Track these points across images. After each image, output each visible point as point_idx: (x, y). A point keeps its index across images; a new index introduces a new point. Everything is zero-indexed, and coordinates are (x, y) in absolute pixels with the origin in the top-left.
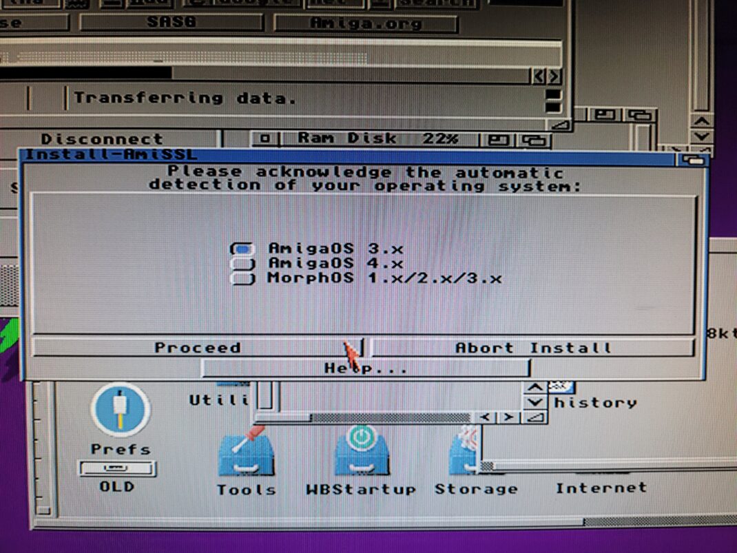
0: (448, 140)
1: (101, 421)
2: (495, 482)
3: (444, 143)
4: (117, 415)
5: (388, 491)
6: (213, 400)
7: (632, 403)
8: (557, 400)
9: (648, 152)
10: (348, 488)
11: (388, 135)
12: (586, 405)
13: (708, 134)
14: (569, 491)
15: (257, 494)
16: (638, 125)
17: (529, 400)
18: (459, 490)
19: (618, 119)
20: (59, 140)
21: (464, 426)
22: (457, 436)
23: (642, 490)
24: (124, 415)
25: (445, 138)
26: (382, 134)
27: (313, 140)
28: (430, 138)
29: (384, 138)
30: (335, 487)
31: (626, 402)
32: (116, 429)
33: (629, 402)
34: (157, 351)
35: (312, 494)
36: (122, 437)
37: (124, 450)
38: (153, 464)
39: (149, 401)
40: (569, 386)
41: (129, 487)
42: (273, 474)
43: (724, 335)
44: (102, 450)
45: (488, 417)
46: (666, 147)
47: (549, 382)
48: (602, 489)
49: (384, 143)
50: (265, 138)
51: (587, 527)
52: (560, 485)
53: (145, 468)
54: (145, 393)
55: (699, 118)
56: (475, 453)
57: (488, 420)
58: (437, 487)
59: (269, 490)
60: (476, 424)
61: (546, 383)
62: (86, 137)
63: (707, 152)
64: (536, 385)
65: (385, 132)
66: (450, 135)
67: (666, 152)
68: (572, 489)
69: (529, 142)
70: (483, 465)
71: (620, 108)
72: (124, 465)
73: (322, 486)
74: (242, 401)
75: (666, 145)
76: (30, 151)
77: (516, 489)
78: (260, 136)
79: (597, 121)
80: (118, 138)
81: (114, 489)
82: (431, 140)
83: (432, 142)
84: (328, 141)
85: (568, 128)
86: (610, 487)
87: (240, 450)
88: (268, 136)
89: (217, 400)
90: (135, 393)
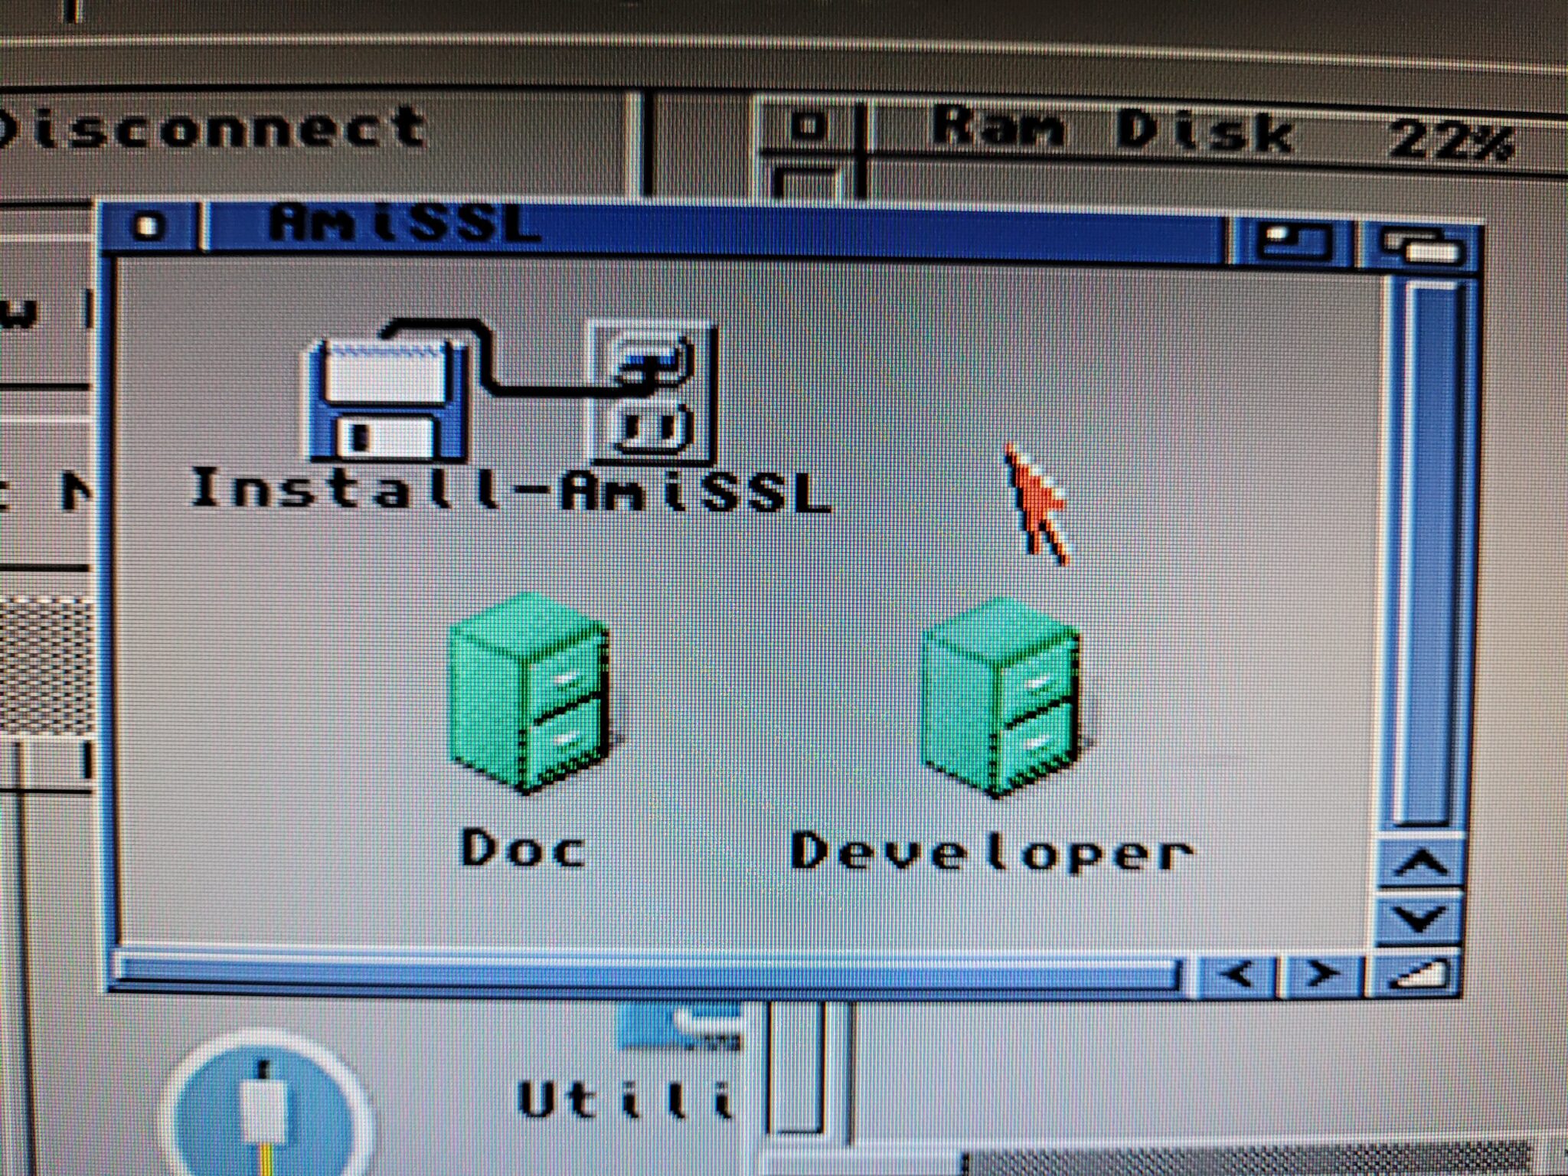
0: (1478, 148)
3: (1463, 156)
4: (254, 1149)
6: (605, 1102)
11: (1263, 121)
24: (278, 1148)
25: (1469, 141)
26: (1245, 117)
27: (989, 136)
28: (1413, 139)
29: (1250, 133)
39: (371, 1100)
49: (1250, 150)
50: (809, 126)
54: (354, 1070)
62: (141, 122)
65: (1252, 111)
66: (1486, 130)
74: (711, 1104)
78: (788, 117)
80: (261, 125)
82: (1416, 147)
83: (1421, 154)
84: (1043, 139)
88: (820, 117)
89: (618, 1104)
90: (319, 1071)
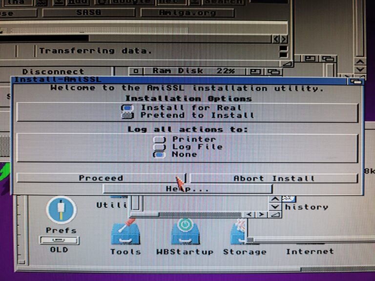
0: (229, 72)
1: (51, 216)
2: (255, 248)
3: (227, 73)
4: (59, 213)
5: (199, 252)
6: (109, 206)
7: (326, 207)
8: (286, 206)
9: (332, 77)
10: (178, 251)
11: (199, 69)
12: (302, 208)
13: (363, 68)
14: (293, 253)
15: (131, 254)
16: (327, 64)
17: (272, 206)
18: (236, 252)
19: (317, 60)
20: (31, 73)
21: (239, 219)
22: (235, 224)
23: (331, 252)
24: (63, 213)
27: (160, 72)
28: (220, 71)
29: (197, 71)
30: (171, 251)
31: (322, 207)
32: (59, 220)
33: (324, 207)
34: (80, 180)
35: (159, 254)
36: (62, 224)
37: (63, 231)
38: (78, 238)
39: (76, 205)
40: (293, 198)
41: (65, 250)
42: (140, 244)
43: (373, 172)
44: (52, 230)
45: (251, 214)
46: (342, 75)
47: (282, 196)
48: (310, 252)
49: (197, 73)
51: (302, 272)
52: (288, 250)
53: (73, 240)
54: (74, 202)
55: (358, 60)
56: (244, 233)
57: (250, 216)
58: (224, 251)
59: (137, 252)
60: (244, 218)
61: (281, 197)
62: (45, 71)
63: (363, 78)
64: (275, 198)
65: (197, 68)
66: (231, 69)
67: (342, 77)
68: (294, 252)
69: (271, 72)
70: (248, 239)
71: (318, 55)
72: (63, 239)
73: (165, 250)
74: (123, 206)
75: (342, 74)
76: (17, 78)
77: (265, 252)
78: (133, 70)
79: (306, 62)
80: (61, 71)
81: (58, 251)
83: (221, 73)
84: (168, 72)
85: (291, 65)
86: (315, 251)
87: (123, 231)
88: (137, 70)
89: (110, 205)
90: (69, 201)
